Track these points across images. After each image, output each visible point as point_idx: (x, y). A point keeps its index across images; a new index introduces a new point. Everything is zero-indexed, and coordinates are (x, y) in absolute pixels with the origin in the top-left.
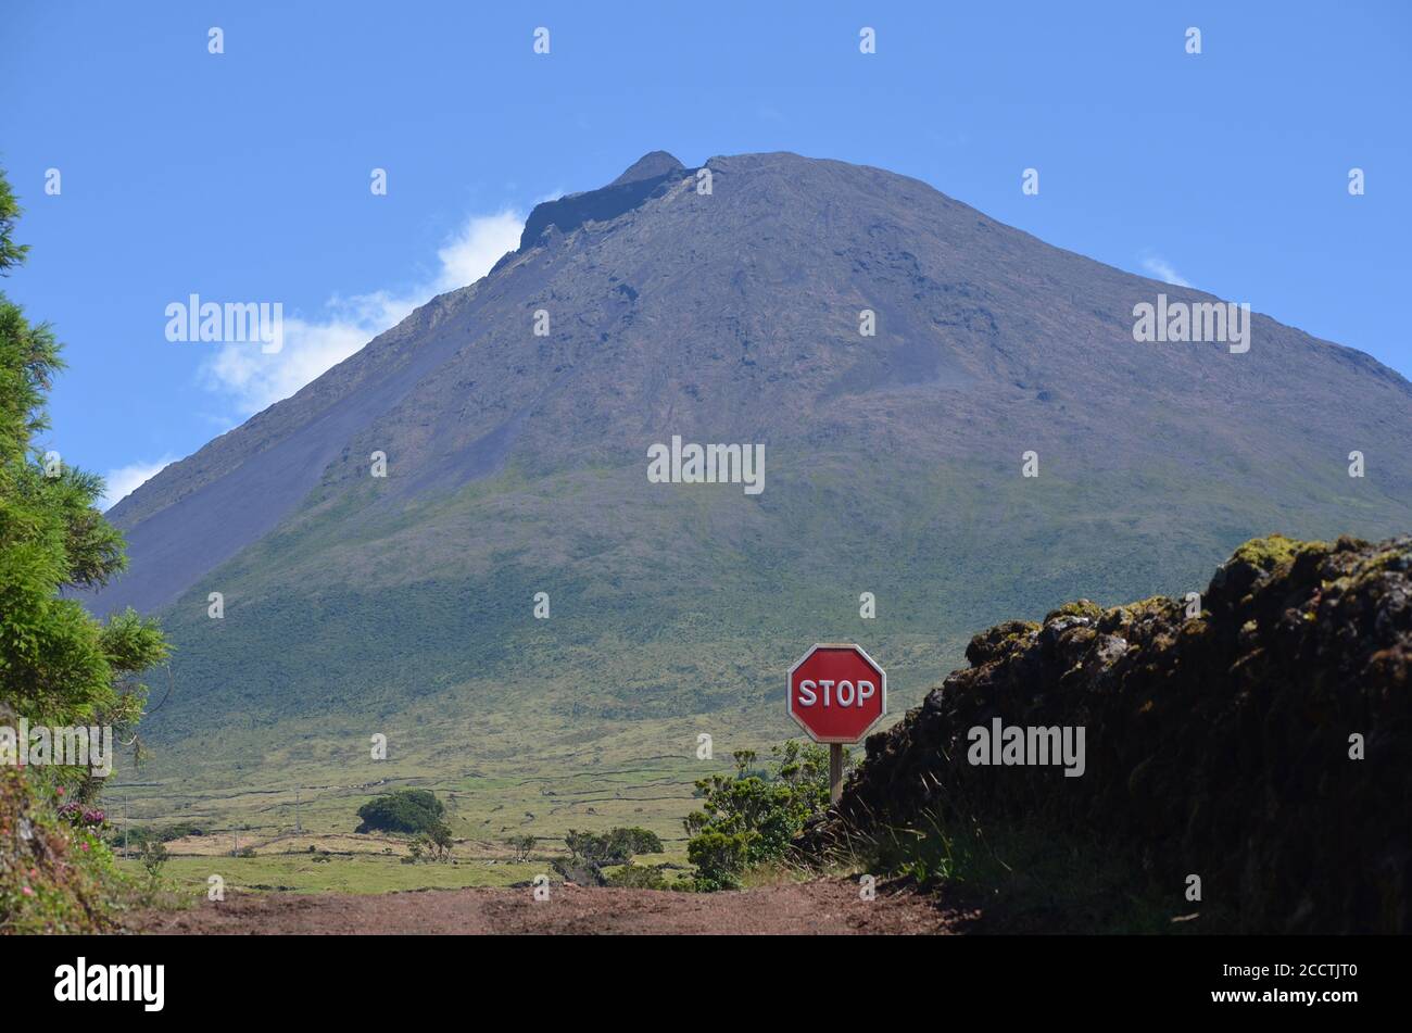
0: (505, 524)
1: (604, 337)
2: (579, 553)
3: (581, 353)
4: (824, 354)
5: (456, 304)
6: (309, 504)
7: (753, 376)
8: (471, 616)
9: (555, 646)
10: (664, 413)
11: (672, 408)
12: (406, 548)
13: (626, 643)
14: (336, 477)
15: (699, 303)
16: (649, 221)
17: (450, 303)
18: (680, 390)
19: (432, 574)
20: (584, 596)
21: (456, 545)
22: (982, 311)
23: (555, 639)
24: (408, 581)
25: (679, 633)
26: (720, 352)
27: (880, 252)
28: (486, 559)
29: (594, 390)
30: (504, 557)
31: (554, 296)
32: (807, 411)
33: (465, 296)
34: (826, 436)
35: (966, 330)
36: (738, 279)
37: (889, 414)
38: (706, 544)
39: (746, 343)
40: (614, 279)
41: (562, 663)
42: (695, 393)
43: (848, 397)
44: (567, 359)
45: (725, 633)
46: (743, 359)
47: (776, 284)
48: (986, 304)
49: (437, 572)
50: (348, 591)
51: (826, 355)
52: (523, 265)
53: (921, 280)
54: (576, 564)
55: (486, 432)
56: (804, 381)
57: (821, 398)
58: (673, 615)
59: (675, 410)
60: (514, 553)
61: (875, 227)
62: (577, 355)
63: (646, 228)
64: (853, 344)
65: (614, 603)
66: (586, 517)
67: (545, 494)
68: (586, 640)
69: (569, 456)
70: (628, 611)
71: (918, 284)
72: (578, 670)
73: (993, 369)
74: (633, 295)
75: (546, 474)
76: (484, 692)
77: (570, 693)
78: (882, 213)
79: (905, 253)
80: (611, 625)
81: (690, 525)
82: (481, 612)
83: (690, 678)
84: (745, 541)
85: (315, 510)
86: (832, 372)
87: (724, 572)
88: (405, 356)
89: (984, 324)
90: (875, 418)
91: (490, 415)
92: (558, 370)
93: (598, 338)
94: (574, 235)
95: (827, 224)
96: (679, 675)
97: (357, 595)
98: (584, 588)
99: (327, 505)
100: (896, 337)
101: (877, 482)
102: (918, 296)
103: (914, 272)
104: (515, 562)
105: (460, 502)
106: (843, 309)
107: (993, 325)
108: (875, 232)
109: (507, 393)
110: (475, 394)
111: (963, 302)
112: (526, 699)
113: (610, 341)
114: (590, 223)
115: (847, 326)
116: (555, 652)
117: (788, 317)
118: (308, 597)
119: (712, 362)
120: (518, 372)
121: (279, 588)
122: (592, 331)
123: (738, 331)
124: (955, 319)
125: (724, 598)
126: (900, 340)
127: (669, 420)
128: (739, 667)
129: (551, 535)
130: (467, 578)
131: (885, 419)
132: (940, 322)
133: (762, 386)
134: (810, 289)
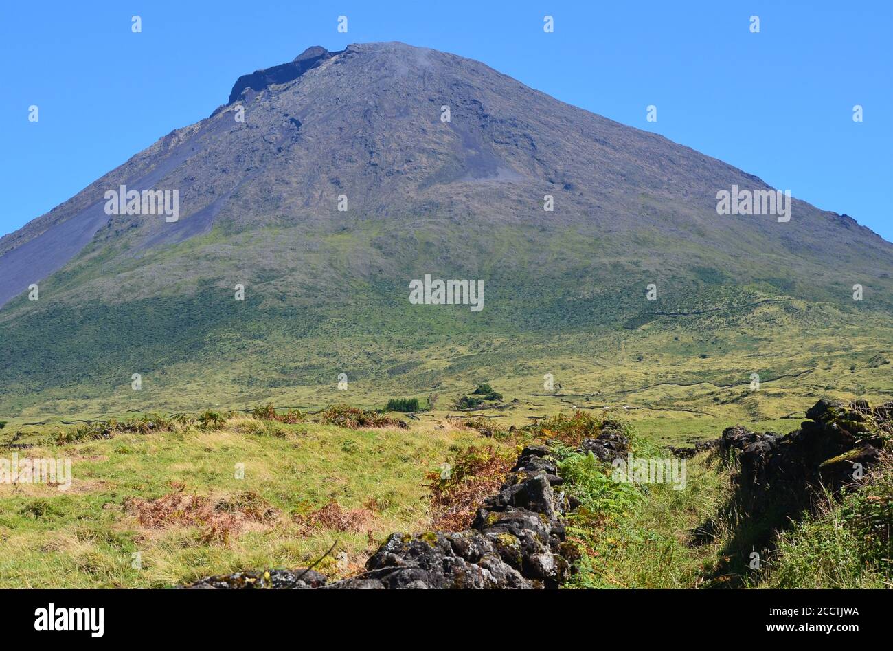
0: (209, 262)
1: (279, 150)
2: (258, 280)
3: (264, 159)
4: (423, 159)
5: (186, 135)
6: (84, 254)
7: (376, 173)
8: (183, 320)
9: (238, 340)
10: (317, 195)
11: (322, 192)
12: (142, 277)
13: (288, 338)
14: (103, 237)
15: (341, 129)
16: (308, 82)
17: (183, 134)
18: (328, 181)
19: (157, 293)
20: (260, 307)
21: (175, 275)
22: (525, 135)
23: (238, 335)
24: (141, 298)
25: (325, 332)
26: (355, 158)
27: (458, 100)
28: (195, 284)
29: (271, 181)
30: (206, 283)
31: (247, 126)
32: (412, 194)
33: (192, 130)
34: (426, 210)
35: (515, 147)
36: (366, 114)
37: (467, 196)
38: (345, 275)
39: (371, 153)
40: (286, 115)
41: (243, 351)
42: (337, 183)
43: (438, 186)
44: (254, 163)
45: (358, 332)
46: (370, 162)
47: (391, 117)
48: (528, 132)
49: (160, 292)
50: (100, 304)
51: (424, 160)
52: (229, 112)
53: (485, 116)
54: (255, 287)
55: (200, 208)
56: (410, 176)
57: (421, 187)
58: (321, 319)
59: (325, 194)
60: (214, 280)
61: (455, 84)
62: (261, 161)
63: (308, 85)
64: (442, 153)
65: (281, 312)
66: (263, 258)
67: (237, 244)
68: (260, 336)
69: (254, 221)
70: (290, 317)
71: (483, 119)
72: (254, 356)
73: (534, 171)
74: (298, 124)
75: (238, 233)
76: (187, 370)
77: (247, 370)
78: (459, 78)
79: (474, 101)
80: (278, 327)
81: (334, 263)
82: (189, 318)
83: (333, 360)
84: (371, 274)
85: (88, 257)
86: (428, 170)
87: (357, 293)
88: (152, 166)
89: (527, 143)
90: (457, 198)
91: (203, 198)
92: (248, 170)
93: (275, 151)
94: (262, 93)
95: (424, 83)
96: (325, 359)
97: (106, 307)
98: (260, 303)
99: (95, 254)
100: (470, 150)
101: (460, 237)
102: (483, 126)
103: (480, 112)
104: (214, 286)
105: (181, 250)
106: (435, 133)
107: (533, 145)
108: (455, 88)
109: (215, 184)
110: (195, 186)
111: (513, 130)
112: (215, 374)
113: (283, 152)
114: (272, 86)
115: (437, 143)
116: (238, 343)
117: (399, 137)
118: (73, 308)
119: (349, 164)
120: (223, 171)
121: (55, 303)
122: (272, 146)
123: (366, 145)
124: (508, 140)
125: (357, 309)
126: (473, 152)
127: (320, 199)
128: (369, 354)
129: (240, 269)
130: (181, 296)
131: (464, 199)
132: (498, 142)
133: (382, 179)
134: (413, 121)
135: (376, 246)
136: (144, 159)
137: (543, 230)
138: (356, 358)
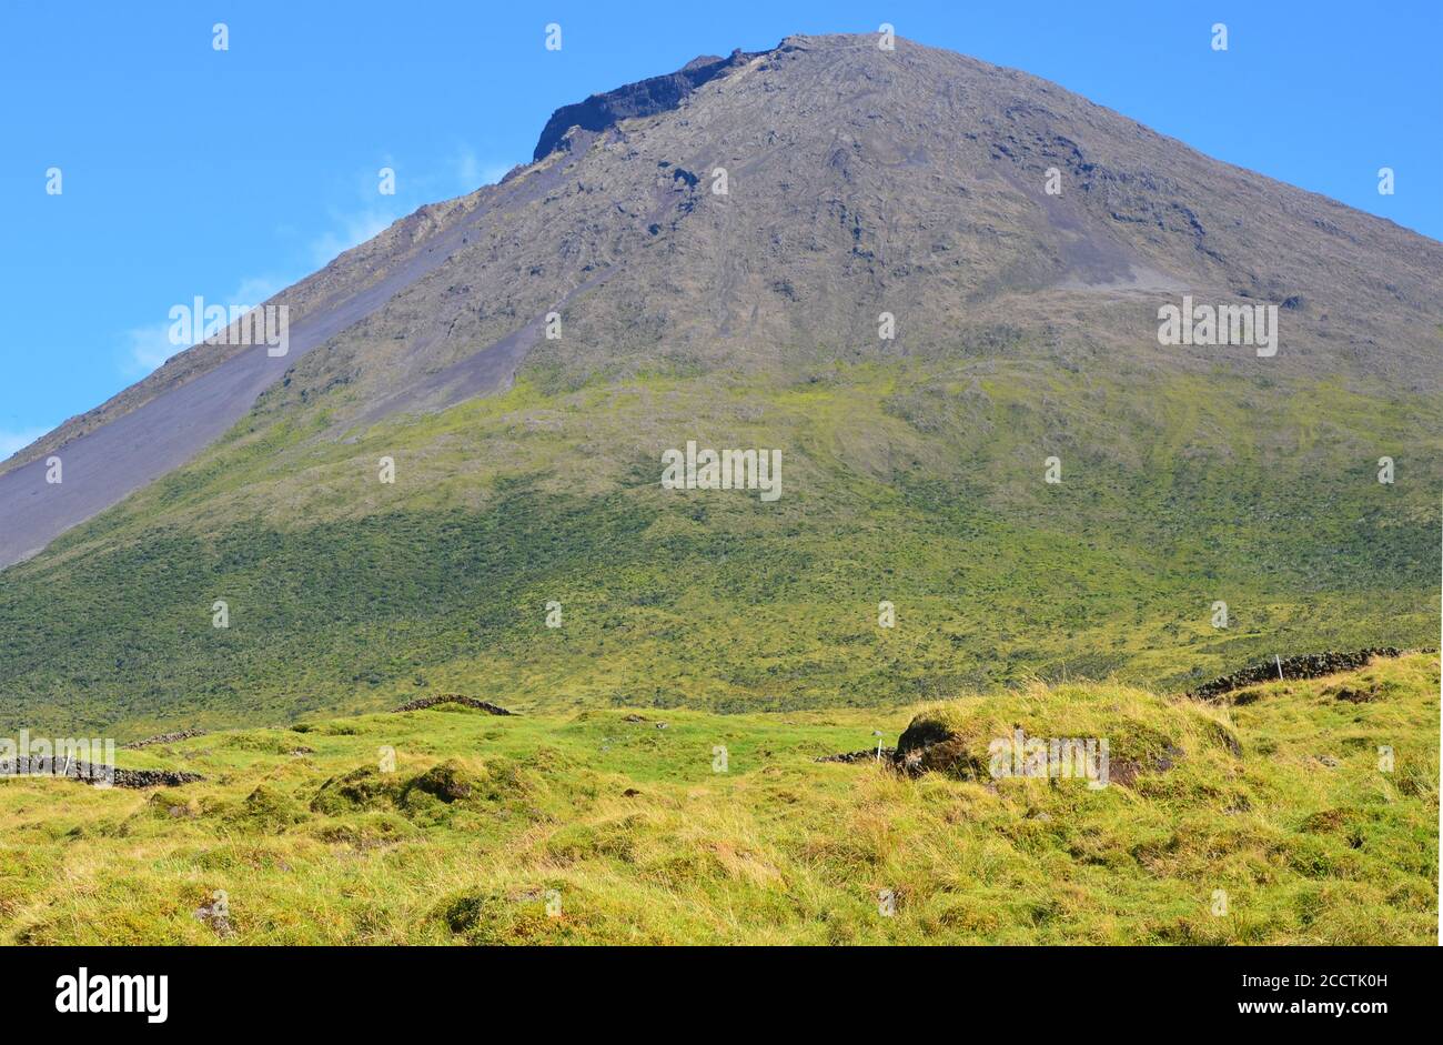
0: (515, 443)
1: (654, 230)
2: (633, 479)
3: (620, 248)
4: (971, 246)
5: (449, 214)
6: (233, 437)
7: (872, 272)
8: (460, 564)
9: (602, 607)
10: (745, 314)
11: (756, 308)
12: (360, 474)
13: (729, 604)
14: (272, 405)
15: (784, 186)
16: (703, 105)
17: (442, 214)
18: (766, 288)
19: (399, 506)
20: (648, 534)
21: (438, 469)
22: (1176, 206)
23: (603, 597)
24: (361, 514)
25: (822, 589)
26: (820, 242)
27: (1025, 137)
28: (485, 486)
29: (641, 287)
30: (513, 483)
31: (581, 189)
32: (957, 313)
33: (461, 205)
34: (992, 343)
35: (1158, 229)
36: (836, 159)
37: (1079, 316)
38: (836, 472)
39: (857, 231)
40: (665, 165)
41: (619, 633)
42: (787, 290)
43: (1013, 297)
44: (601, 255)
45: (901, 589)
46: (855, 250)
47: (892, 166)
48: (1180, 200)
49: (404, 503)
50: (262, 529)
51: (973, 246)
52: (538, 172)
53: (1088, 168)
54: (629, 492)
55: (486, 344)
56: (948, 276)
57: (973, 298)
58: (804, 561)
59: (760, 311)
60: (530, 479)
61: (1017, 109)
62: (616, 251)
63: (706, 110)
64: (1009, 235)
65: (701, 545)
66: (642, 433)
67: (575, 409)
68: (656, 599)
69: (608, 366)
70: (724, 557)
71: (1083, 174)
72: (649, 643)
73: (1206, 274)
74: (692, 180)
75: (574, 388)
76: (480, 677)
77: (641, 676)
78: (1022, 96)
79: (1059, 138)
80: (697, 577)
81: (806, 445)
82: (476, 559)
83: (865, 652)
84: (895, 470)
85: (238, 443)
86: (985, 266)
87: (874, 507)
88: (379, 273)
89: (1179, 220)
90: (1059, 321)
91: (491, 324)
92: (588, 268)
93: (645, 231)
94: (604, 136)
95: (951, 104)
96: (843, 650)
97: (276, 534)
98: (648, 524)
99: (256, 437)
100: (1064, 231)
101: (1086, 396)
102: (1086, 187)
103: (1076, 160)
104: (531, 489)
105: (446, 424)
106: (987, 196)
107: (1195, 224)
108: (1016, 115)
109: (517, 297)
110: (471, 302)
111: (1149, 195)
112: (559, 686)
113: (662, 234)
114: (626, 122)
115: (996, 215)
116: (605, 616)
117: (913, 203)
118: (200, 539)
119: (810, 254)
120: (533, 273)
121: (159, 530)
122: (637, 223)
123: (843, 217)
124: (1140, 215)
125: (887, 541)
126: (1073, 236)
127: (754, 322)
128: (956, 638)
129: (588, 455)
130: (453, 511)
131: (1075, 322)
132: (1120, 218)
133: (885, 282)
134: (938, 173)
135: (896, 413)
136: (362, 260)
137: (1266, 384)
138: (926, 648)
